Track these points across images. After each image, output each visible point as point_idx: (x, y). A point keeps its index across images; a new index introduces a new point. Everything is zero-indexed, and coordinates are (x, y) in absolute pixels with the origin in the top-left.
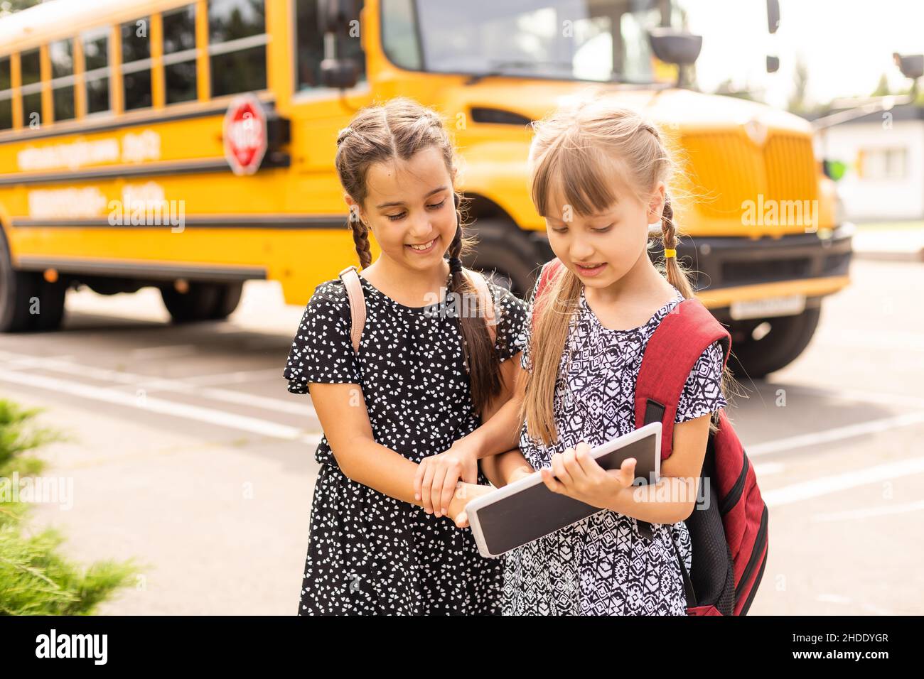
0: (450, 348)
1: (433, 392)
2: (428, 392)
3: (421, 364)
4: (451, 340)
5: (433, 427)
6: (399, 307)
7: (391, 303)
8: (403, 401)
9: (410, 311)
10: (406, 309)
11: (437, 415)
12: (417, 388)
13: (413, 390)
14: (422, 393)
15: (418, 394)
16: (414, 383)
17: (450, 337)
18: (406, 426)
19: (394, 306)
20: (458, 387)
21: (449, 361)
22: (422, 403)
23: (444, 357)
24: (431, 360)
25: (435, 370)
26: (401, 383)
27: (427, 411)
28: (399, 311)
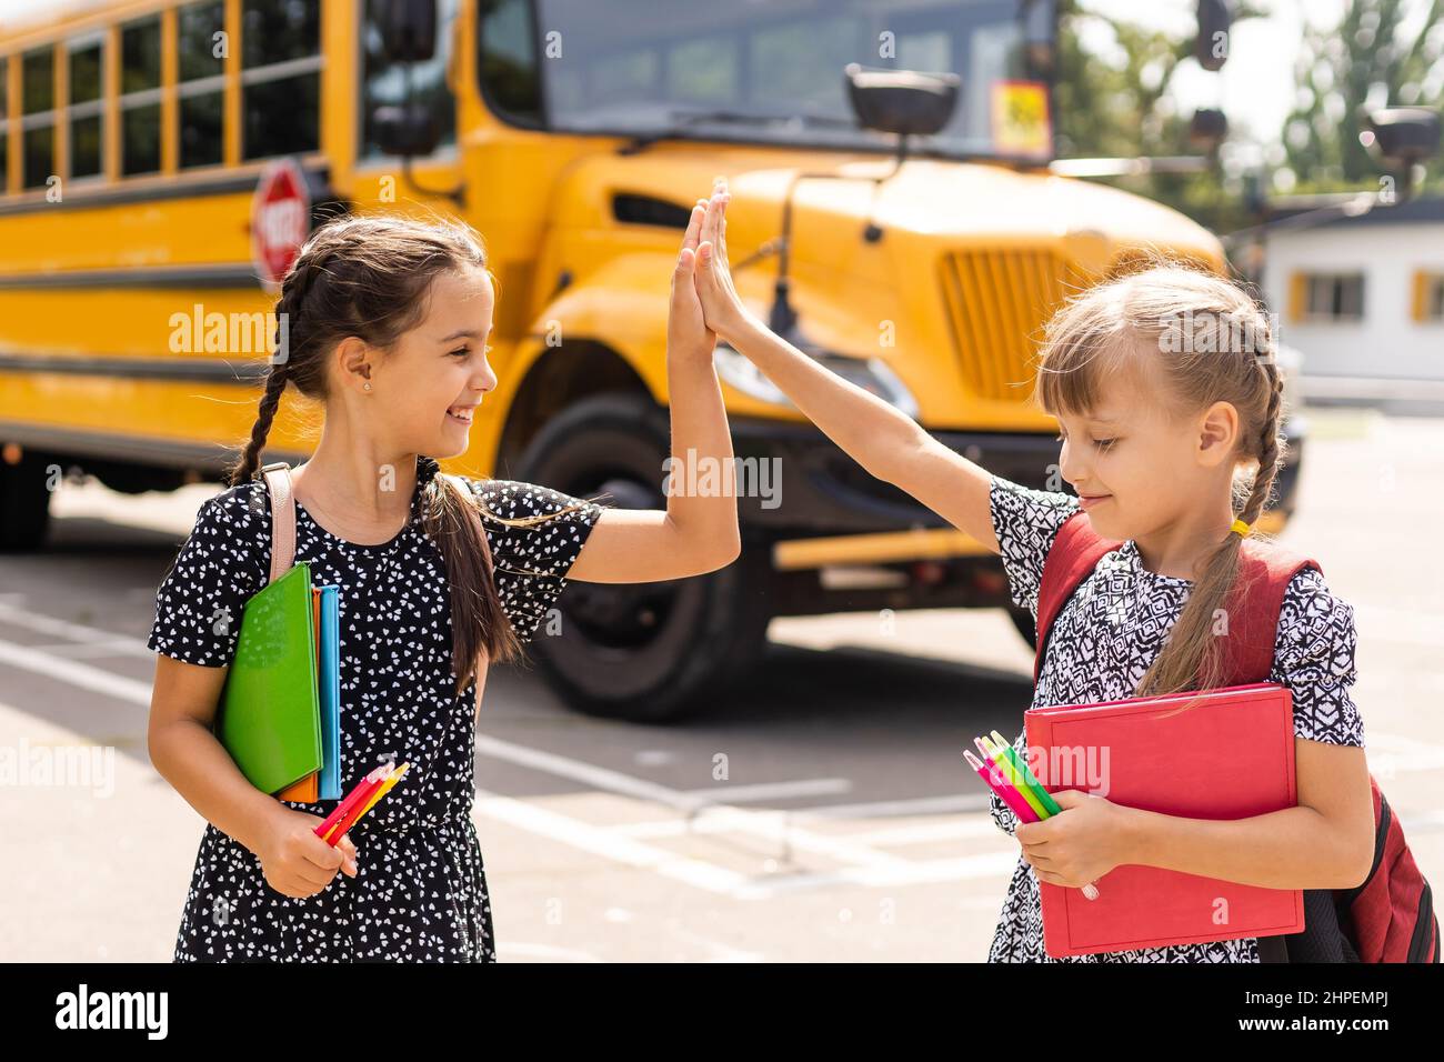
0: (426, 599)
1: (408, 672)
2: (400, 674)
3: (386, 632)
4: (428, 586)
5: (410, 728)
6: (348, 547)
7: (336, 543)
8: (366, 697)
9: (367, 552)
10: (360, 549)
11: (415, 709)
12: (382, 671)
13: (377, 677)
14: (392, 677)
15: (386, 681)
16: (377, 665)
17: (425, 581)
18: (371, 735)
19: (340, 548)
20: (440, 660)
21: (426, 620)
22: (394, 694)
23: (418, 614)
24: (399, 624)
25: (407, 637)
26: (358, 669)
27: (402, 705)
28: (348, 554)
